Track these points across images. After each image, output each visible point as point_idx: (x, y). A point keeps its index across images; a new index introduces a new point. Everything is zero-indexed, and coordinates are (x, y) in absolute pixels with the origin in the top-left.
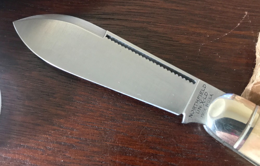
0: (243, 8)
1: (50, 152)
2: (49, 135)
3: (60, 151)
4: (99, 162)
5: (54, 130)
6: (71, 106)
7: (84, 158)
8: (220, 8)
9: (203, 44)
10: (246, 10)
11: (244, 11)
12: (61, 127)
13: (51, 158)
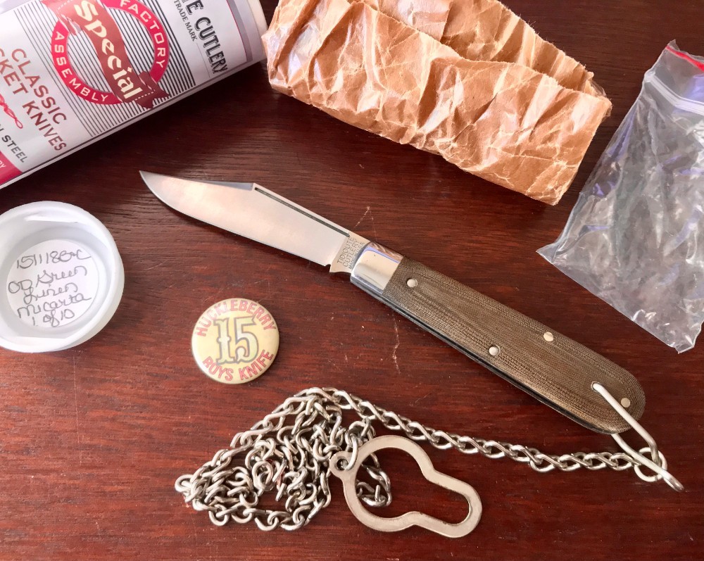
0: (364, 202)
1: (140, 385)
2: (139, 366)
3: (152, 383)
4: (197, 392)
5: (144, 360)
6: (161, 331)
7: (180, 389)
8: (336, 204)
10: (368, 205)
11: (365, 205)
12: (151, 356)
13: (143, 391)
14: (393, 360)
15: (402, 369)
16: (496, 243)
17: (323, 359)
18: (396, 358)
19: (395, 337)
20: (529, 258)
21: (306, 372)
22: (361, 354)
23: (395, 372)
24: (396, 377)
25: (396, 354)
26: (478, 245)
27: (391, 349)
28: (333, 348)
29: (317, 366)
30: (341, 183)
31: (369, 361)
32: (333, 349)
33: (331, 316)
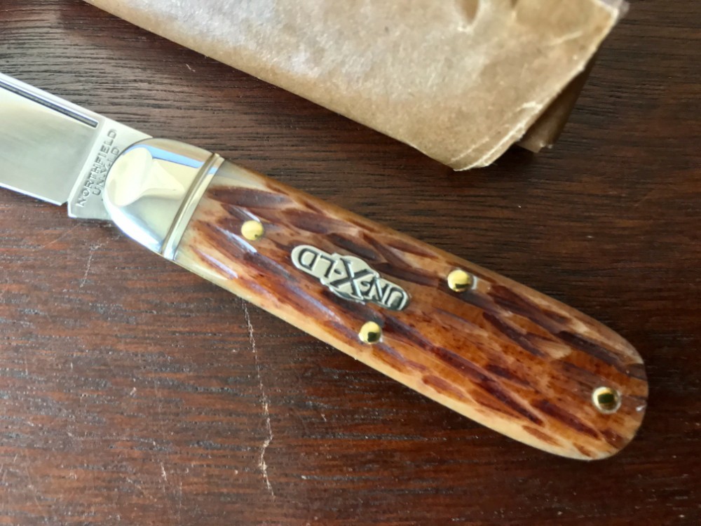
9: (97, 247)
14: (260, 472)
15: (278, 489)
16: (466, 213)
17: (115, 475)
18: (265, 467)
19: (264, 423)
20: (533, 241)
21: (82, 505)
22: (193, 464)
23: (265, 497)
24: (265, 506)
25: (264, 458)
26: (430, 220)
27: (256, 450)
28: (137, 453)
29: (105, 491)
30: (148, 105)
31: (210, 476)
32: (136, 455)
33: (132, 387)
